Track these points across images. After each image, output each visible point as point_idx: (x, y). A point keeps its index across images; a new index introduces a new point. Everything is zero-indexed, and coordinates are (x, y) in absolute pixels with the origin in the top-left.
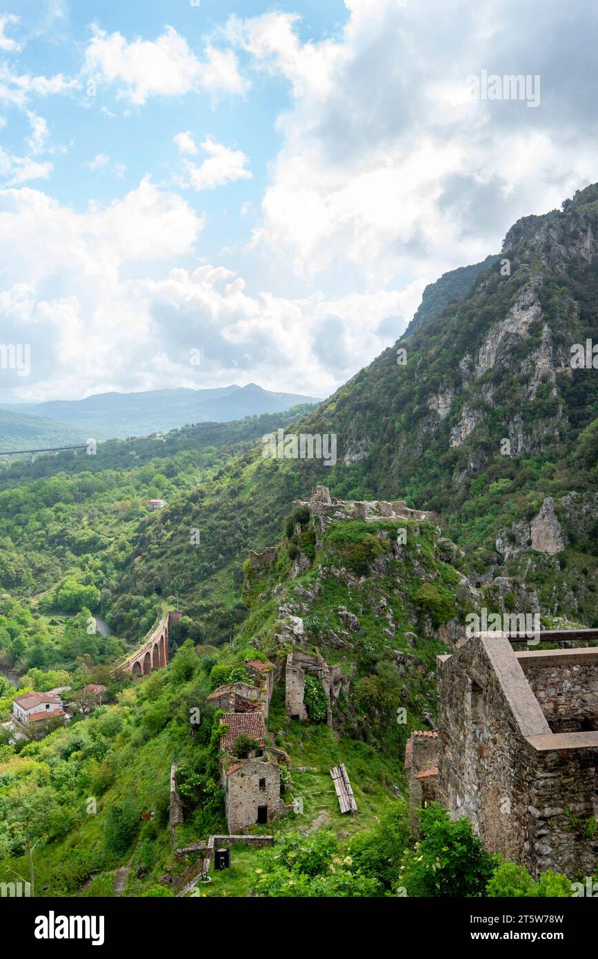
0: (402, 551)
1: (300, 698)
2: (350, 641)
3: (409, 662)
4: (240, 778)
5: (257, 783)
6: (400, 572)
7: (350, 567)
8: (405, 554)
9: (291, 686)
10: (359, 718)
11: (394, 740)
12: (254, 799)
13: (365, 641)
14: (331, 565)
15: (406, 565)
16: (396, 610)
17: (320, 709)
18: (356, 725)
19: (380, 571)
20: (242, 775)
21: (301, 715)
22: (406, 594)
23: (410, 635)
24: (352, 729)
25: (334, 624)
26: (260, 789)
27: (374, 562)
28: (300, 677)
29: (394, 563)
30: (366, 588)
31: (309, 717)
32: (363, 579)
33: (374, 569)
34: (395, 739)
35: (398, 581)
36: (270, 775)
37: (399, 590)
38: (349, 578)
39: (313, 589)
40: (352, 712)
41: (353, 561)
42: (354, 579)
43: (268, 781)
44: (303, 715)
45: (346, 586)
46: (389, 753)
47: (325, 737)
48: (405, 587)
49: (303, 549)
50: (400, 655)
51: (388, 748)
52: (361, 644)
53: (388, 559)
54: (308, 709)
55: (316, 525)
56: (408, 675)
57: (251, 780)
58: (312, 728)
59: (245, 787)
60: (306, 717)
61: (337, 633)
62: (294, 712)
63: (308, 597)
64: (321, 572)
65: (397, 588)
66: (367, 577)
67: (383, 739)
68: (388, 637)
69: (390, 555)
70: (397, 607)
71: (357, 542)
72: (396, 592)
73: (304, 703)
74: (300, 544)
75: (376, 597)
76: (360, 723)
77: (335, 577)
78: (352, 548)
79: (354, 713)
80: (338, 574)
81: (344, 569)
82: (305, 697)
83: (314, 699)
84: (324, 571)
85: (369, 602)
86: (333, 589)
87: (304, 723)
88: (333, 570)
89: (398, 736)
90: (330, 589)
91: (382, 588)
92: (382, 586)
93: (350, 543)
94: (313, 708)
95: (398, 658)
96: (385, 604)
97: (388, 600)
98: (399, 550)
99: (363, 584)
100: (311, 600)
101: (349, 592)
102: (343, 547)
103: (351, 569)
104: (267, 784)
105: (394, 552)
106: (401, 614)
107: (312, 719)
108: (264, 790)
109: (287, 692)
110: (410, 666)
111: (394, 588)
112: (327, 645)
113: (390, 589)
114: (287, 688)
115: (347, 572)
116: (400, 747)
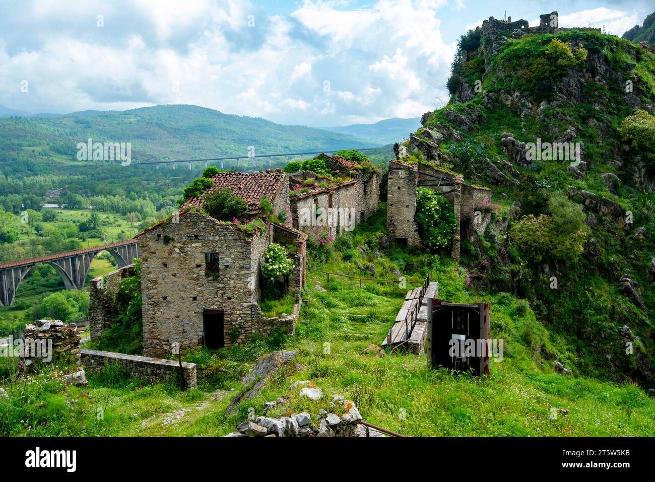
0: (606, 71)
1: (409, 214)
2: (516, 176)
3: (604, 209)
4: (160, 245)
5: (200, 259)
6: (600, 97)
7: (525, 90)
8: (611, 75)
9: (396, 195)
10: (514, 267)
11: (571, 310)
12: (195, 294)
13: (537, 176)
14: (500, 90)
15: (611, 89)
16: (590, 145)
17: (442, 233)
18: (507, 276)
19: (570, 95)
20: (167, 240)
21: (409, 240)
22: (608, 127)
23: (610, 177)
24: (501, 281)
25: (494, 153)
26: (207, 275)
27: (561, 81)
28: (410, 181)
29: (593, 86)
30: (546, 116)
31: (422, 243)
32: (543, 105)
33: (561, 92)
34: (573, 308)
35: (597, 108)
36: (228, 247)
37: (598, 120)
38: (524, 105)
39: (470, 114)
40: (503, 258)
41: (531, 81)
42: (530, 105)
43: (225, 259)
44: (413, 239)
45: (519, 116)
46: (562, 326)
47: (444, 272)
48: (606, 116)
49: (466, 79)
50: (591, 197)
51: (560, 318)
52: (531, 180)
53: (583, 80)
54: (421, 230)
55: (486, 48)
56: (600, 228)
57: (186, 253)
58: (425, 258)
59: (174, 267)
60: (417, 242)
61: (495, 163)
62: (399, 234)
63: (462, 123)
64: (486, 99)
65: (594, 117)
66: (549, 102)
67: (554, 306)
68: (573, 177)
69: (587, 75)
70: (591, 142)
71: (539, 56)
72: (592, 122)
73: (415, 220)
74: (464, 73)
75: (560, 126)
76: (514, 274)
77: (506, 106)
78: (531, 64)
79: (507, 260)
80: (509, 103)
81: (517, 94)
82: (416, 212)
83: (432, 216)
84: (490, 98)
85: (550, 135)
86: (500, 119)
87: (414, 251)
88: (503, 96)
89: (578, 304)
90: (496, 119)
91: (570, 116)
92: (571, 113)
93: (528, 59)
94: (428, 230)
95: (587, 202)
96: (574, 134)
97: (578, 130)
98: (602, 68)
99: (543, 112)
100: (466, 128)
101: (523, 123)
102: (519, 65)
103: (527, 93)
104: (221, 267)
105: (593, 72)
106: (597, 150)
107: (427, 246)
108: (216, 279)
109: (389, 202)
110: (605, 215)
111: (589, 117)
112: (480, 178)
113: (584, 120)
114: (389, 196)
115: (522, 97)
116: (579, 320)
